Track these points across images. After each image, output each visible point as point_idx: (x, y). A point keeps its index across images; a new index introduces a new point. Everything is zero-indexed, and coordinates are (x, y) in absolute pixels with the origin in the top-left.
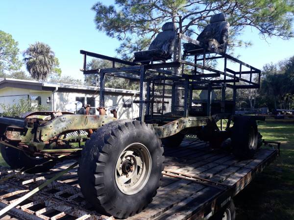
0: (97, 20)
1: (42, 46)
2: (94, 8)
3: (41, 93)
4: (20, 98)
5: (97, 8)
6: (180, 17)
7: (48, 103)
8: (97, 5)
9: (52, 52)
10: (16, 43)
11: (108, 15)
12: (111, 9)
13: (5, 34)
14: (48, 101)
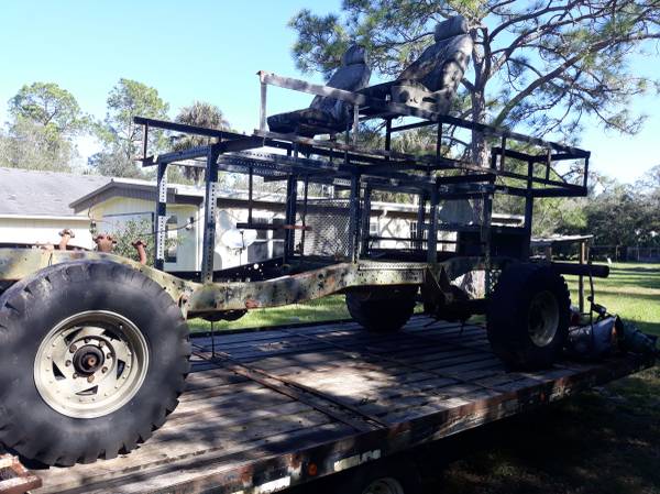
0: (296, 50)
1: (206, 110)
2: (294, 24)
3: (178, 208)
4: (129, 218)
5: (300, 22)
6: (485, 31)
7: (188, 229)
8: (300, 16)
9: (224, 122)
10: (166, 105)
11: (325, 36)
12: (330, 23)
13: (143, 88)
14: (189, 226)
